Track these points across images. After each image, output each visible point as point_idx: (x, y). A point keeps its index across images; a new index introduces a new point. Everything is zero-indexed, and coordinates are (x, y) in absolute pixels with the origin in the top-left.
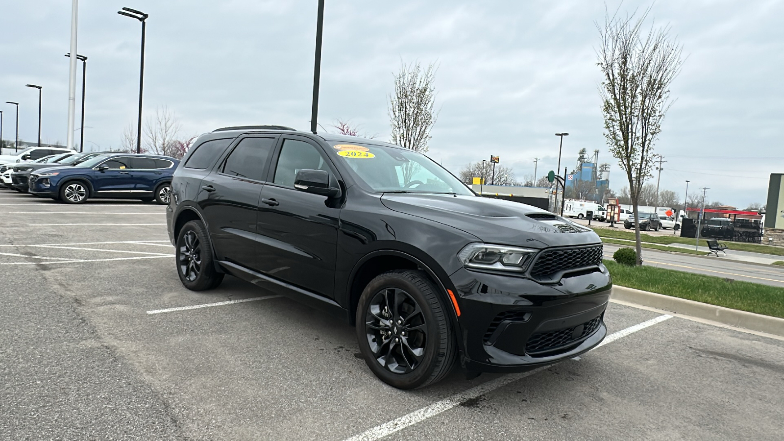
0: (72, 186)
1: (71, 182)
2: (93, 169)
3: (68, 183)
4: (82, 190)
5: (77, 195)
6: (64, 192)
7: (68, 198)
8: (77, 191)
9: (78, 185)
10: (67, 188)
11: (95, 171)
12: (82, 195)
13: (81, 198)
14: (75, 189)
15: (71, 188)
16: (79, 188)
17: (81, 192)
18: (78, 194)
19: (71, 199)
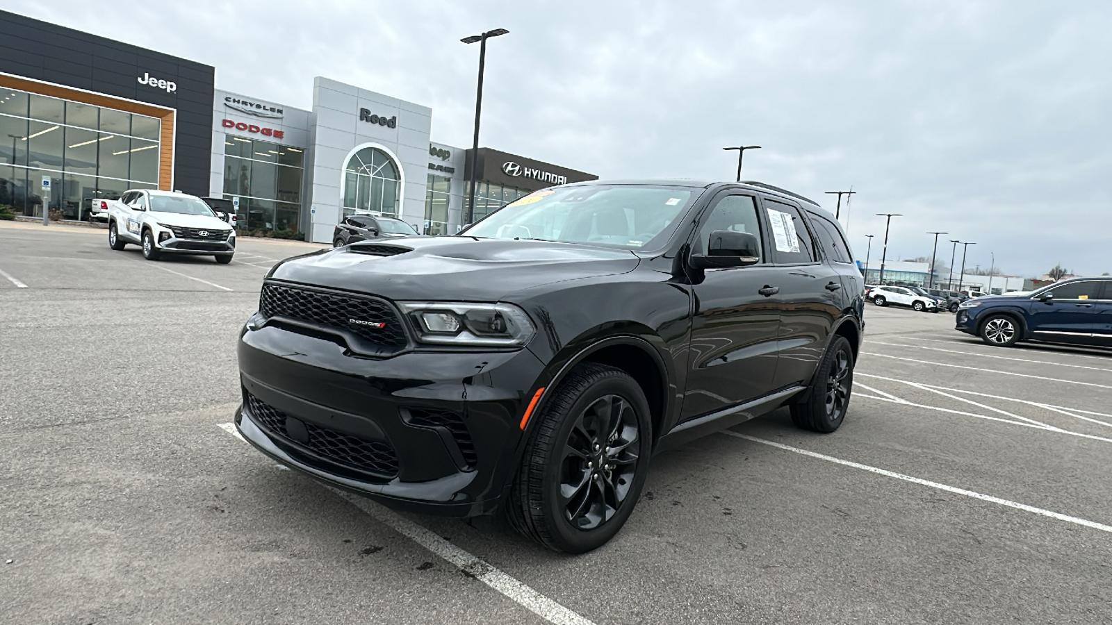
0: (995, 321)
1: (996, 316)
2: (1032, 298)
3: (990, 318)
4: (1010, 327)
5: (1002, 334)
6: (985, 329)
7: (988, 337)
8: (1002, 328)
9: (1004, 321)
10: (989, 324)
11: (1033, 301)
12: (1009, 335)
13: (1007, 338)
14: (1000, 325)
15: (994, 324)
16: (1006, 324)
17: (1007, 330)
18: (1004, 332)
19: (993, 338)
